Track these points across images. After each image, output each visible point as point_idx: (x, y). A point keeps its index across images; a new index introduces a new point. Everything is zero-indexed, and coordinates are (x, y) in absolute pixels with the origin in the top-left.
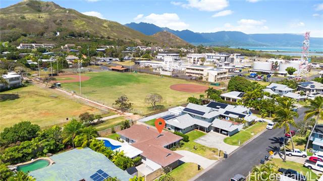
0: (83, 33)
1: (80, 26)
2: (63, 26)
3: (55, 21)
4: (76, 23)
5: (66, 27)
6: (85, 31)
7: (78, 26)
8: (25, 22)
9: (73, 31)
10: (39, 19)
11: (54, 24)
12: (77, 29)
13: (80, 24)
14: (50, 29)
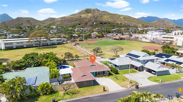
0: (107, 22)
1: (106, 19)
2: (98, 19)
3: (94, 17)
4: (104, 17)
5: (99, 20)
6: (108, 21)
7: (105, 19)
8: (81, 18)
9: (102, 21)
10: (87, 17)
11: (93, 19)
12: (104, 20)
13: (106, 18)
14: (91, 21)
